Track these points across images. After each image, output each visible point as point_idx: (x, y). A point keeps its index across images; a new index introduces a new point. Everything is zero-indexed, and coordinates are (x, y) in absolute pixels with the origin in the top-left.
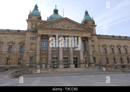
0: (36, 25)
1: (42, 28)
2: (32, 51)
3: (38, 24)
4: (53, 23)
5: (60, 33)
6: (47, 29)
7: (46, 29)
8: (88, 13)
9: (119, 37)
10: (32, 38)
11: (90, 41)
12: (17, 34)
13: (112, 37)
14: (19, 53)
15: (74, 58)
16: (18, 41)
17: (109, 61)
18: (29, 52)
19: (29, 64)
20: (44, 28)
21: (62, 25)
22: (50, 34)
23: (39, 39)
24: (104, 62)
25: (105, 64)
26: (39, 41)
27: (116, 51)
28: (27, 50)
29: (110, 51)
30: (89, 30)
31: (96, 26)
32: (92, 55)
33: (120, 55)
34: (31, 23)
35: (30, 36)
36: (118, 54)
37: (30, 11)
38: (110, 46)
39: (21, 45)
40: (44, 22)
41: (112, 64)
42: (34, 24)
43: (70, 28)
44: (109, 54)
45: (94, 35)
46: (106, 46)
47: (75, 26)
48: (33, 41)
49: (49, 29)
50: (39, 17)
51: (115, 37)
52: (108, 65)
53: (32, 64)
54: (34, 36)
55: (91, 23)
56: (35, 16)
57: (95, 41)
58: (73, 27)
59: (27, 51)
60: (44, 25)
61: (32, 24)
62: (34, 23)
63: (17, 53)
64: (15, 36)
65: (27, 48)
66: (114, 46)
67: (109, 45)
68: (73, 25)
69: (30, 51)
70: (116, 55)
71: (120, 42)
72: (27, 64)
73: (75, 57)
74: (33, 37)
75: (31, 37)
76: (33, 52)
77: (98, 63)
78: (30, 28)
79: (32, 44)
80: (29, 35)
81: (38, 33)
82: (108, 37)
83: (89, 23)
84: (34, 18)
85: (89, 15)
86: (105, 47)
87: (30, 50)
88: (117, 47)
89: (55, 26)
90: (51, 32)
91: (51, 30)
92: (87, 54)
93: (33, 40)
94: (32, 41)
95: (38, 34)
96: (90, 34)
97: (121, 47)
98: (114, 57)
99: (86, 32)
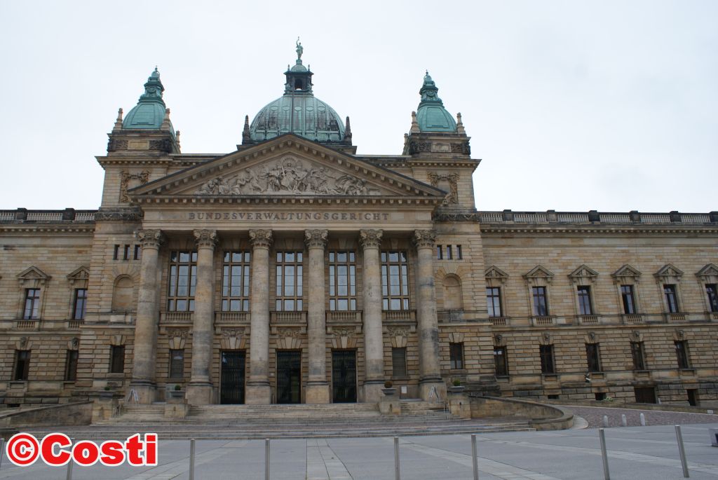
0: (145, 183)
1: (162, 201)
2: (120, 318)
3: (156, 174)
4: (217, 169)
5: (259, 217)
6: (189, 200)
7: (180, 200)
8: (436, 90)
9: (627, 219)
10: (121, 252)
11: (425, 252)
12: (59, 230)
13: (586, 219)
14: (67, 325)
15: (336, 353)
16: (62, 266)
17: (559, 364)
18: (105, 322)
19: (103, 384)
20: (171, 201)
21: (269, 175)
22: (203, 226)
23: (149, 254)
24: (529, 369)
25: (537, 379)
26: (148, 268)
27: (607, 301)
28: (99, 314)
29: (568, 302)
30: (421, 193)
31: (477, 162)
32: (434, 332)
33: (630, 324)
34: (122, 173)
35: (114, 240)
36: (616, 320)
37: (121, 112)
38: (570, 277)
39: (76, 286)
40: (185, 164)
41: (575, 378)
42: (134, 177)
43: (313, 188)
44: (563, 321)
45: (461, 218)
46: (547, 276)
47: (338, 176)
48: (126, 265)
49: (198, 200)
50: (159, 138)
51: (603, 219)
52: (550, 383)
53: (119, 383)
54: (133, 240)
55: (445, 148)
56: (142, 134)
57: (465, 254)
58: (330, 182)
59: (96, 318)
60: (173, 185)
61: (127, 178)
62: (134, 171)
63: (60, 325)
64: (49, 242)
65: (99, 300)
66: (592, 275)
67: (565, 266)
68: (329, 173)
69: (113, 318)
70: (604, 328)
71: (632, 250)
72: (97, 379)
73: (344, 346)
74: (127, 247)
75: (117, 247)
76: (125, 323)
77: (476, 378)
78: (115, 202)
79: (121, 284)
80: (107, 236)
81: (146, 226)
82: (562, 224)
83: (434, 148)
84: (138, 146)
85: (440, 102)
86: (540, 283)
87: (114, 311)
88: (614, 276)
89: (233, 181)
90: (210, 216)
91: (208, 207)
92: (413, 329)
93: (126, 258)
94: (123, 267)
95: (141, 230)
96: (428, 217)
97: (636, 275)
98: (592, 337)
99: (405, 207)
